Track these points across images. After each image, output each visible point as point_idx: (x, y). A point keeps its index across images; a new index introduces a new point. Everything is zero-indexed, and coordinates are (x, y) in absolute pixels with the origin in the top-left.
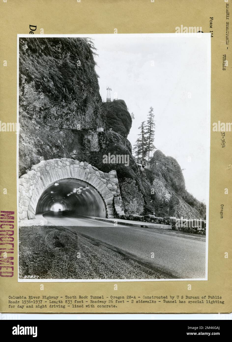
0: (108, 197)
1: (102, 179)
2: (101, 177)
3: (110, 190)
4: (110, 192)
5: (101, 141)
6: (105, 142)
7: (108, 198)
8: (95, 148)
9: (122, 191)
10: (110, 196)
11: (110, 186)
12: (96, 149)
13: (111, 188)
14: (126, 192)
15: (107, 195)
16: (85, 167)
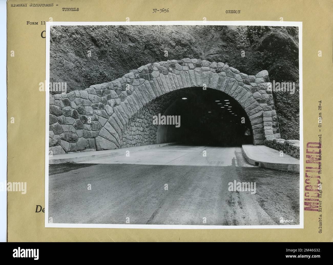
0: (254, 112)
1: (245, 85)
2: (244, 82)
3: (258, 101)
4: (258, 104)
5: (250, 30)
6: (257, 31)
7: (254, 114)
8: (242, 42)
9: (278, 102)
10: (257, 111)
11: (257, 95)
12: (244, 43)
13: (259, 98)
14: (284, 103)
15: (253, 110)
16: (219, 69)
